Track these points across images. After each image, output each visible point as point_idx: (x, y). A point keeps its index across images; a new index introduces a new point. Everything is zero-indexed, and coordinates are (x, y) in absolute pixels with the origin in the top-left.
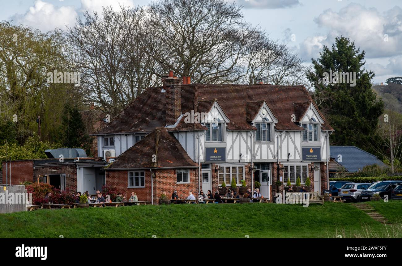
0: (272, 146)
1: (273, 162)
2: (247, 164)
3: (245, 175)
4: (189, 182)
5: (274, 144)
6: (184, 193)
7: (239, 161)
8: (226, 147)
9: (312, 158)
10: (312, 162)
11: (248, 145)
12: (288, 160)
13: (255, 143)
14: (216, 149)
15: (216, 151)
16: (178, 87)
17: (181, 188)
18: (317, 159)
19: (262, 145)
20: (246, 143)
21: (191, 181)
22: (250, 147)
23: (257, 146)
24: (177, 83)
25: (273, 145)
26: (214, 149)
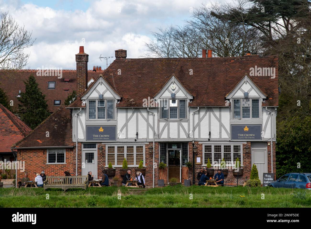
0: (185, 124)
1: (188, 141)
2: (148, 143)
3: (146, 155)
4: (65, 163)
5: (188, 121)
6: (57, 174)
7: (136, 140)
8: (116, 126)
9: (247, 137)
10: (247, 142)
11: (149, 123)
12: (209, 140)
13: (159, 121)
14: (101, 128)
15: (101, 130)
16: (81, 63)
17: (52, 169)
18: (255, 138)
19: (170, 123)
20: (147, 120)
21: (67, 161)
22: (152, 125)
23: (162, 124)
24: (80, 58)
25: (187, 123)
26: (100, 128)
